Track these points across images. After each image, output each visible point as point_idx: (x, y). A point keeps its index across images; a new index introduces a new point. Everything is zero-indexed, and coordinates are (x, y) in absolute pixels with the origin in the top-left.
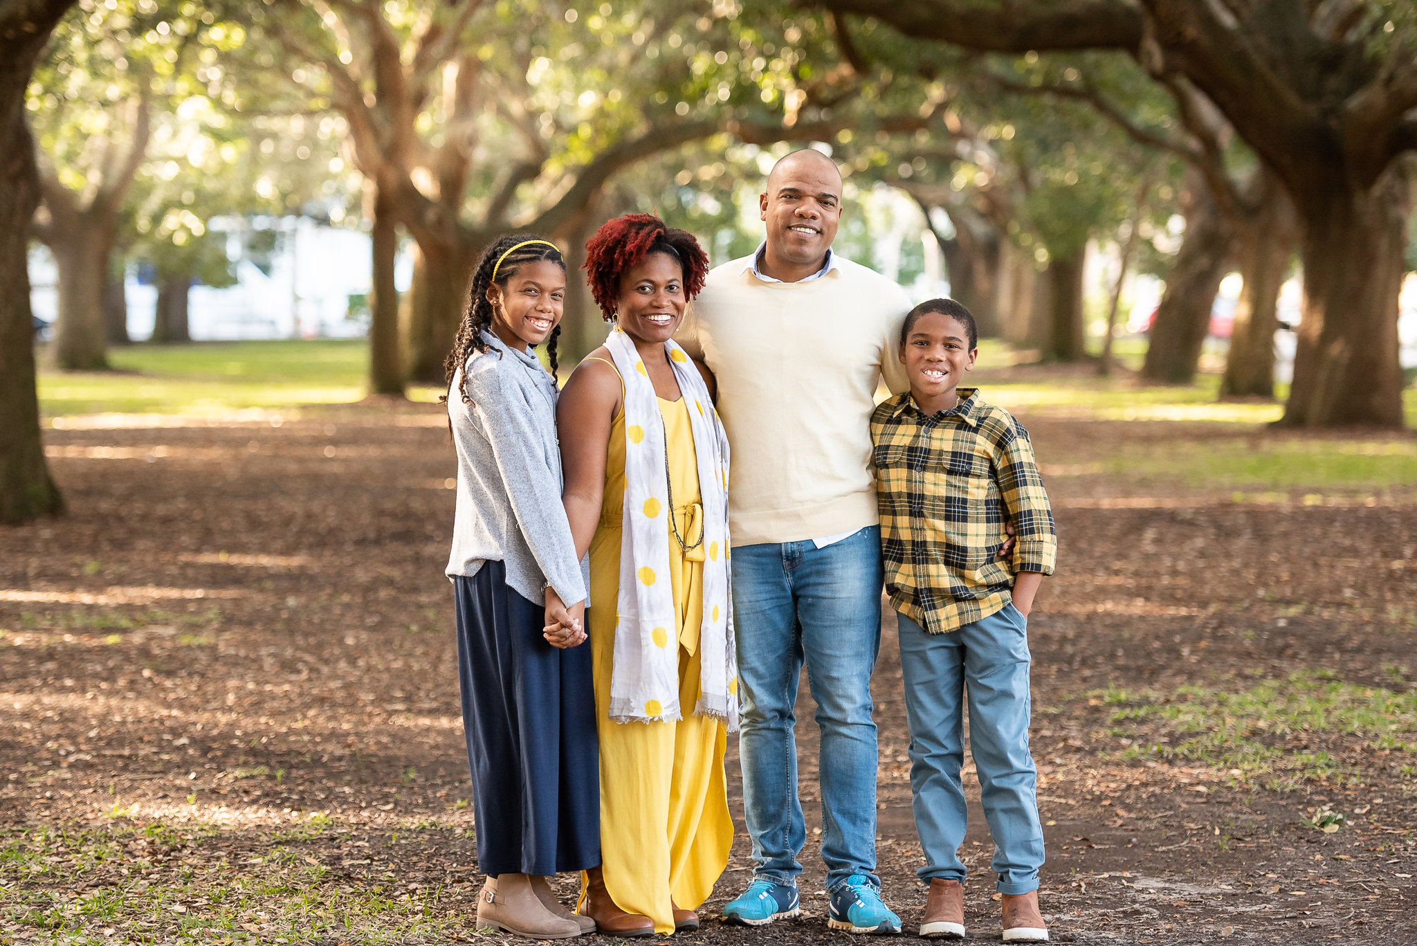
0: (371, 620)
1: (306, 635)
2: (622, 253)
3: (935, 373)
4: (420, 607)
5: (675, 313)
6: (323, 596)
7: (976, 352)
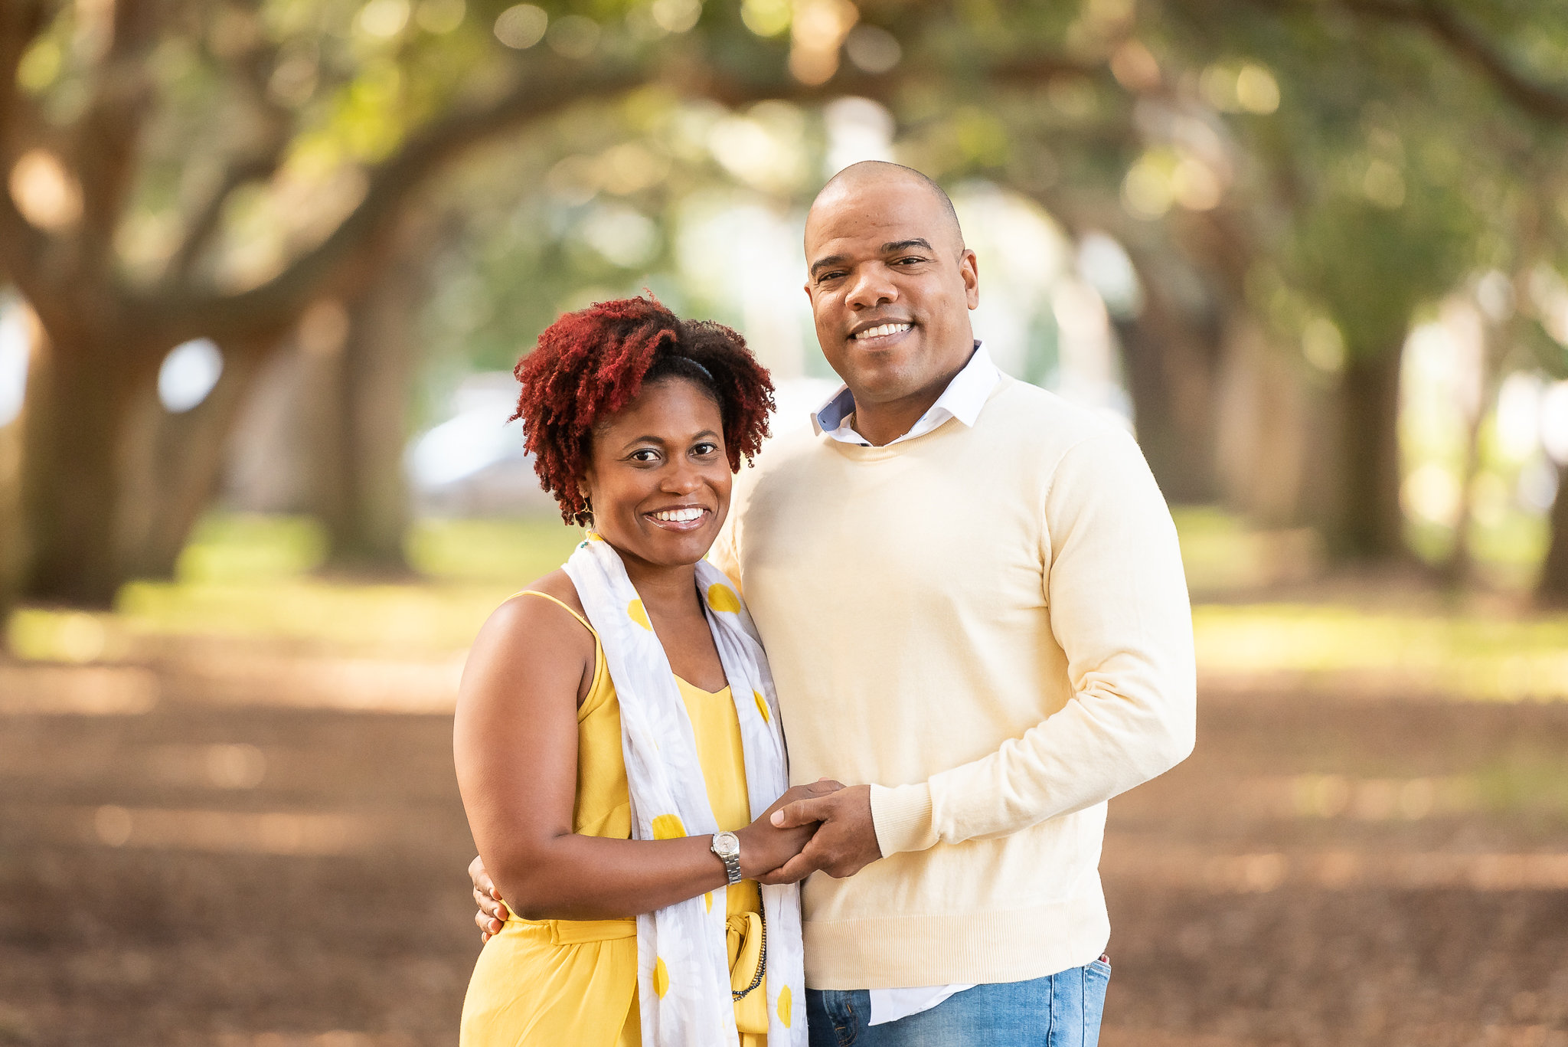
2: (592, 385)
5: (711, 502)
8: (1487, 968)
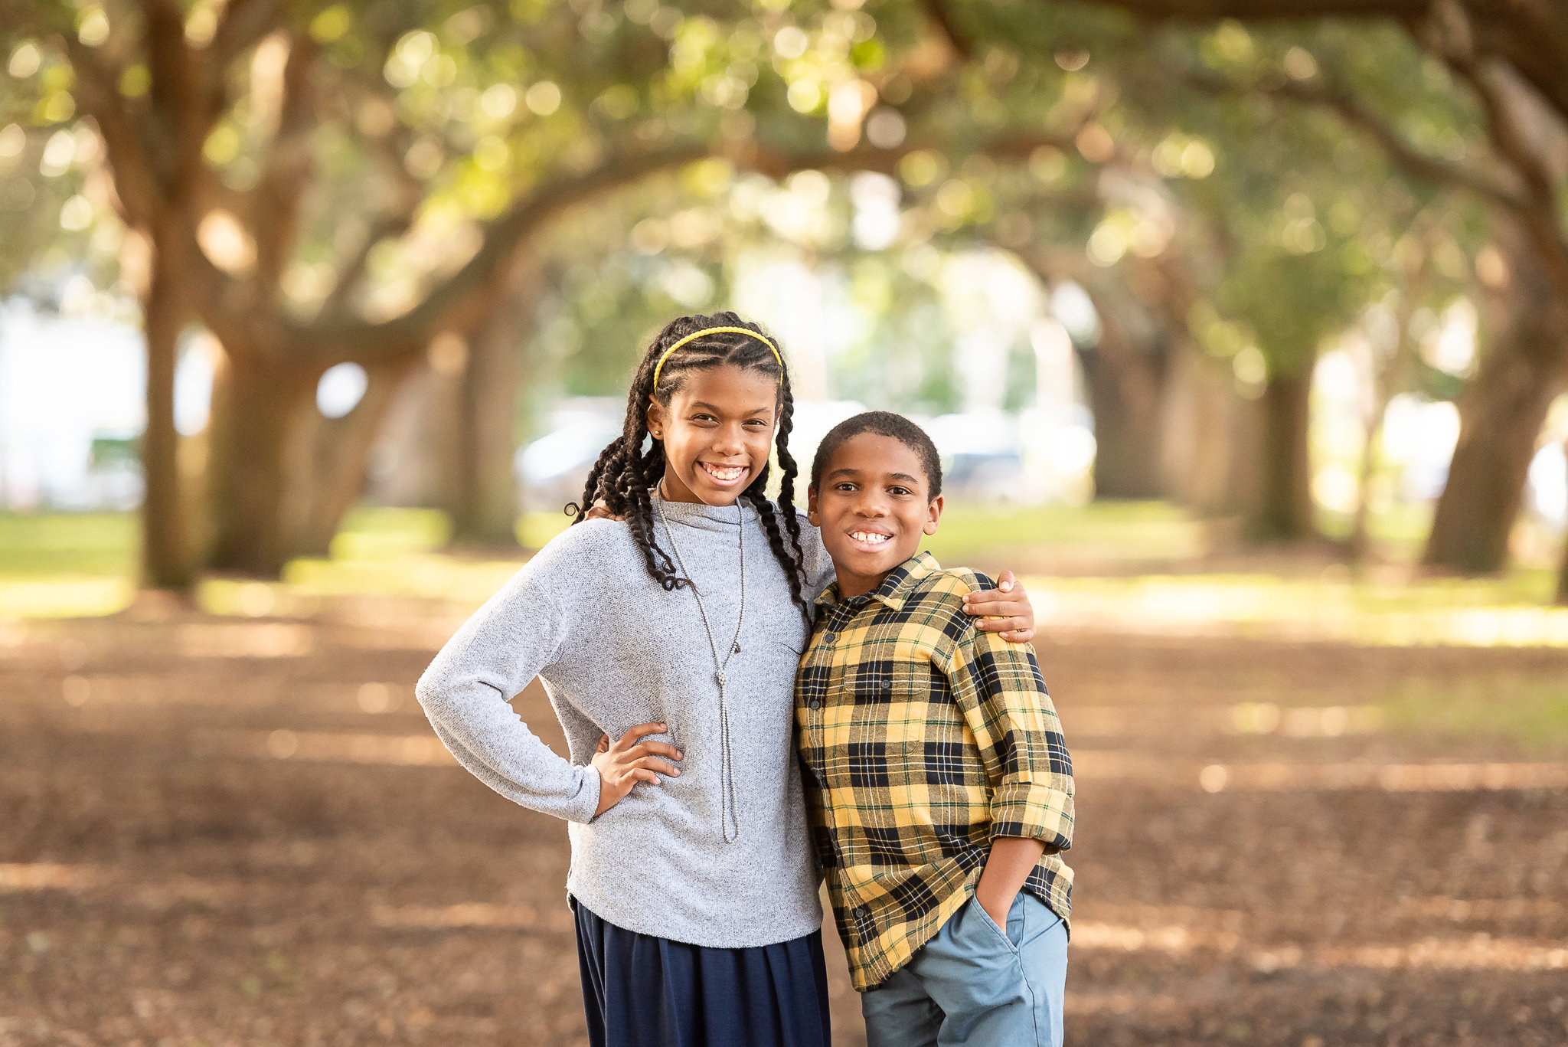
0: (177, 973)
1: (67, 998)
3: (871, 537)
4: (256, 951)
6: (90, 934)
7: (940, 502)
8: (1398, 852)
